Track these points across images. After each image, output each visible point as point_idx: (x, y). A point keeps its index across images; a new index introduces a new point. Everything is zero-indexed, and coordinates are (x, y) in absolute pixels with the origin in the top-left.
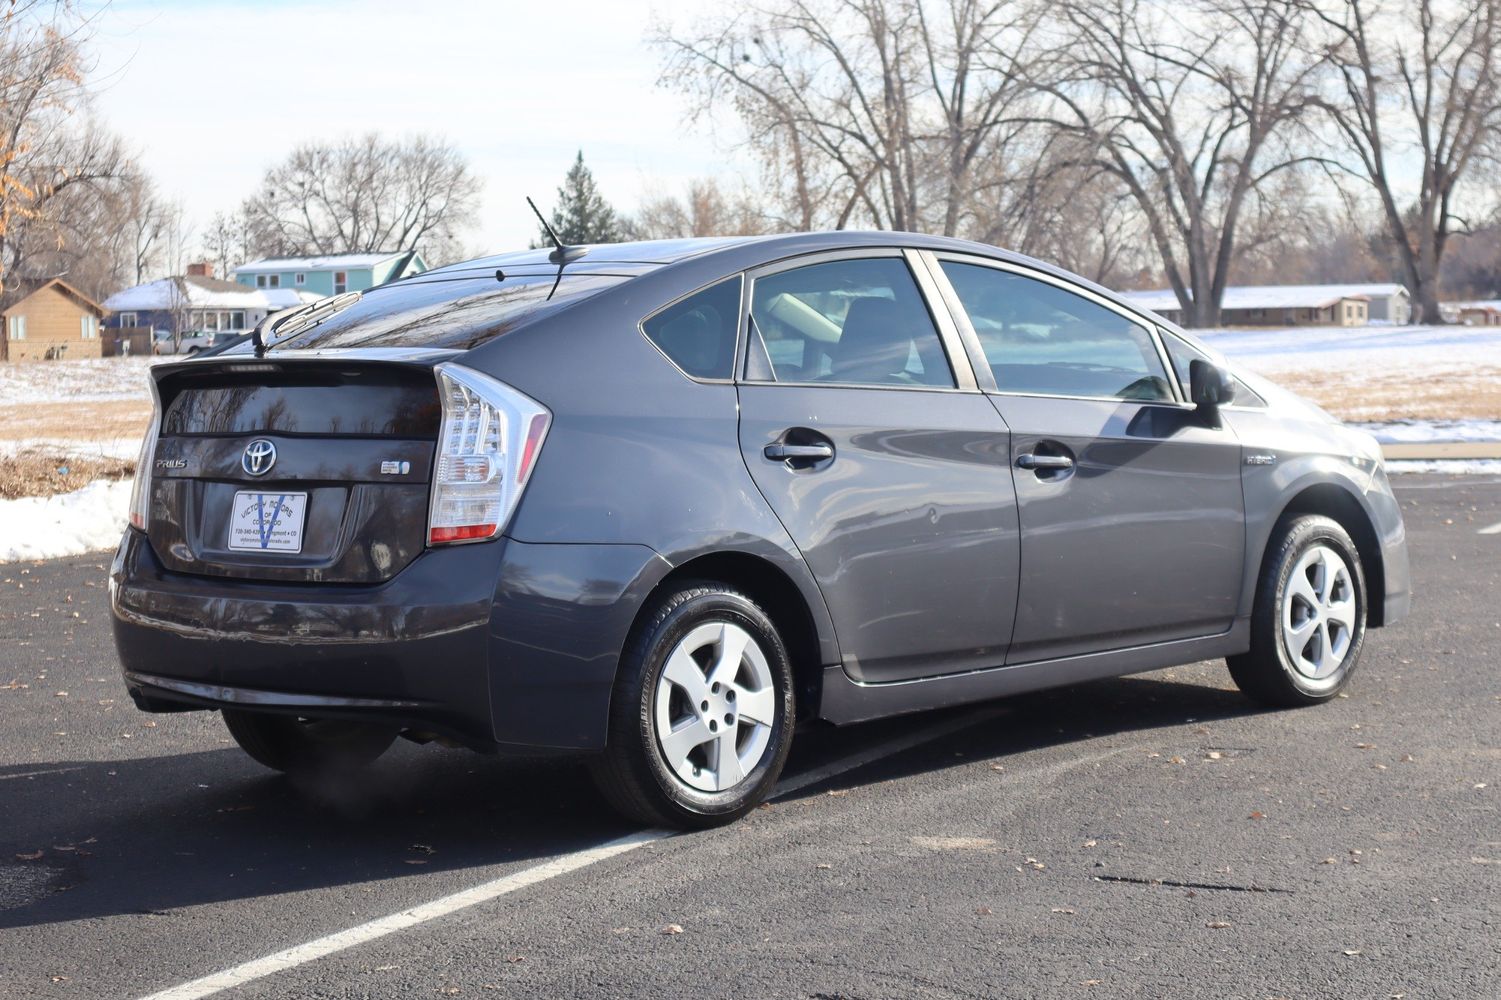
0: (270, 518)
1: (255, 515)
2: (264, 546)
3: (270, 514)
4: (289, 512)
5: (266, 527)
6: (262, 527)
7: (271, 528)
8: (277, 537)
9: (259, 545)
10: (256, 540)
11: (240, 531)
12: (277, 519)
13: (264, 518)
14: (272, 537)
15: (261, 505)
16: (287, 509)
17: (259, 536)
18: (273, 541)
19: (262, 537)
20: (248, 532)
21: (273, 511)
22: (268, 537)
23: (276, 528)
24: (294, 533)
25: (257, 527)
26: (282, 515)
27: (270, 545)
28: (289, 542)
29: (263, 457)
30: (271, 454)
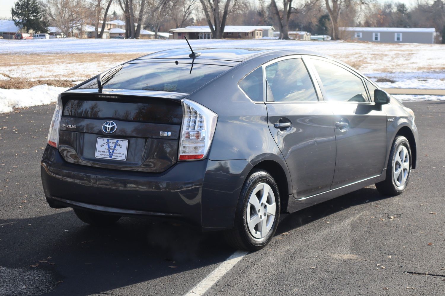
0: (113, 148)
1: (106, 146)
2: (111, 157)
3: (112, 146)
4: (121, 147)
5: (111, 151)
6: (109, 151)
7: (113, 151)
8: (116, 155)
9: (109, 157)
10: (107, 155)
11: (100, 151)
12: (116, 148)
13: (110, 148)
14: (114, 154)
15: (108, 143)
16: (120, 145)
17: (108, 154)
18: (114, 156)
19: (110, 154)
20: (103, 152)
21: (114, 145)
22: (112, 154)
23: (115, 151)
24: (123, 154)
25: (108, 151)
26: (117, 147)
27: (113, 157)
28: (121, 156)
29: (111, 127)
30: (115, 126)
